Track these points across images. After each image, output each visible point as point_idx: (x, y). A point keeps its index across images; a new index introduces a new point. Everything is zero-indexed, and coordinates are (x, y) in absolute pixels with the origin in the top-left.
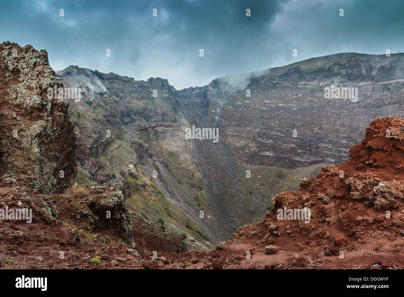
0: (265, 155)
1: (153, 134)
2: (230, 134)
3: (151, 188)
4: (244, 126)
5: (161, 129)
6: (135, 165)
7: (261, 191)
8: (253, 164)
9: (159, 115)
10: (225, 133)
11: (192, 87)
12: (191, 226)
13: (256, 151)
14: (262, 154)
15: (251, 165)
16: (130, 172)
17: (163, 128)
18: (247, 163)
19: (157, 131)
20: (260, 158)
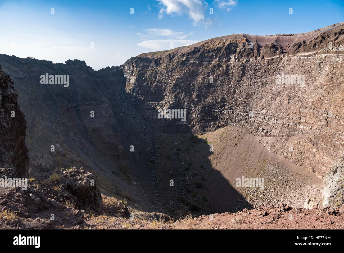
0: (179, 124)
1: (75, 113)
2: (147, 108)
3: (79, 163)
4: (159, 100)
5: (83, 108)
6: (61, 144)
7: (178, 156)
8: (169, 133)
9: (80, 95)
10: (143, 108)
11: (109, 67)
12: (119, 193)
13: (171, 121)
14: (176, 123)
15: (168, 134)
16: (58, 151)
17: (84, 107)
18: (164, 133)
19: (79, 110)
20: (175, 127)
